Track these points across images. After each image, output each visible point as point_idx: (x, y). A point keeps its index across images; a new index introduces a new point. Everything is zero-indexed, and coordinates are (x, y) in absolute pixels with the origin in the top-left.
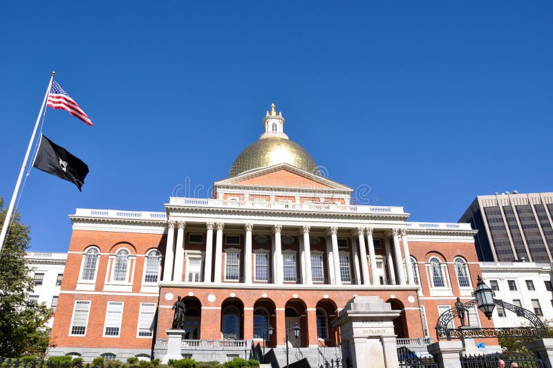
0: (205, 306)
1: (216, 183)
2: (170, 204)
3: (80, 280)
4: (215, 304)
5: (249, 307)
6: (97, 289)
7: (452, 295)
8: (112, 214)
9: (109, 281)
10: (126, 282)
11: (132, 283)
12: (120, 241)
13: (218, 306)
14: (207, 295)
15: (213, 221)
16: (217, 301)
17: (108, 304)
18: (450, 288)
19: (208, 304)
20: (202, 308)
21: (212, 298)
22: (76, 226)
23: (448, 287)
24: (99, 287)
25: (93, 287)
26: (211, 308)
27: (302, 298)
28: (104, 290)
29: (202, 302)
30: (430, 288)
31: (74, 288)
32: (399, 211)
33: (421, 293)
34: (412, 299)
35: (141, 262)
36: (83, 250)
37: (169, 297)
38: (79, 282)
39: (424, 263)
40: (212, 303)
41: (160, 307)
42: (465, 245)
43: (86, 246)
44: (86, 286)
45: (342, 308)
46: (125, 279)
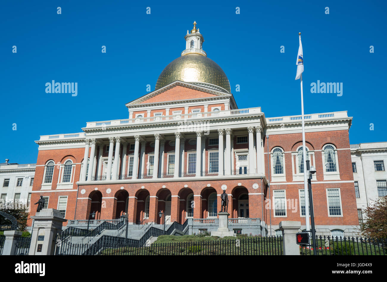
0: (105, 197)
1: (127, 105)
2: (87, 127)
3: (43, 184)
4: (111, 195)
5: (133, 196)
6: (53, 189)
7: (316, 179)
8: (62, 137)
9: (60, 182)
10: (70, 183)
11: (73, 183)
12: (66, 155)
13: (112, 196)
14: (106, 189)
15: (113, 137)
16: (112, 193)
17: (59, 198)
19: (106, 195)
20: (103, 198)
21: (109, 191)
22: (41, 148)
24: (54, 187)
25: (50, 188)
26: (108, 197)
27: (168, 188)
28: (57, 189)
29: (102, 194)
31: (39, 188)
32: (256, 111)
33: (284, 179)
34: (256, 186)
35: (79, 168)
36: (45, 163)
37: (83, 191)
38: (42, 185)
39: (291, 152)
40: (109, 194)
41: (78, 198)
42: (337, 133)
43: (47, 160)
44: (46, 187)
45: (198, 194)
46: (69, 180)
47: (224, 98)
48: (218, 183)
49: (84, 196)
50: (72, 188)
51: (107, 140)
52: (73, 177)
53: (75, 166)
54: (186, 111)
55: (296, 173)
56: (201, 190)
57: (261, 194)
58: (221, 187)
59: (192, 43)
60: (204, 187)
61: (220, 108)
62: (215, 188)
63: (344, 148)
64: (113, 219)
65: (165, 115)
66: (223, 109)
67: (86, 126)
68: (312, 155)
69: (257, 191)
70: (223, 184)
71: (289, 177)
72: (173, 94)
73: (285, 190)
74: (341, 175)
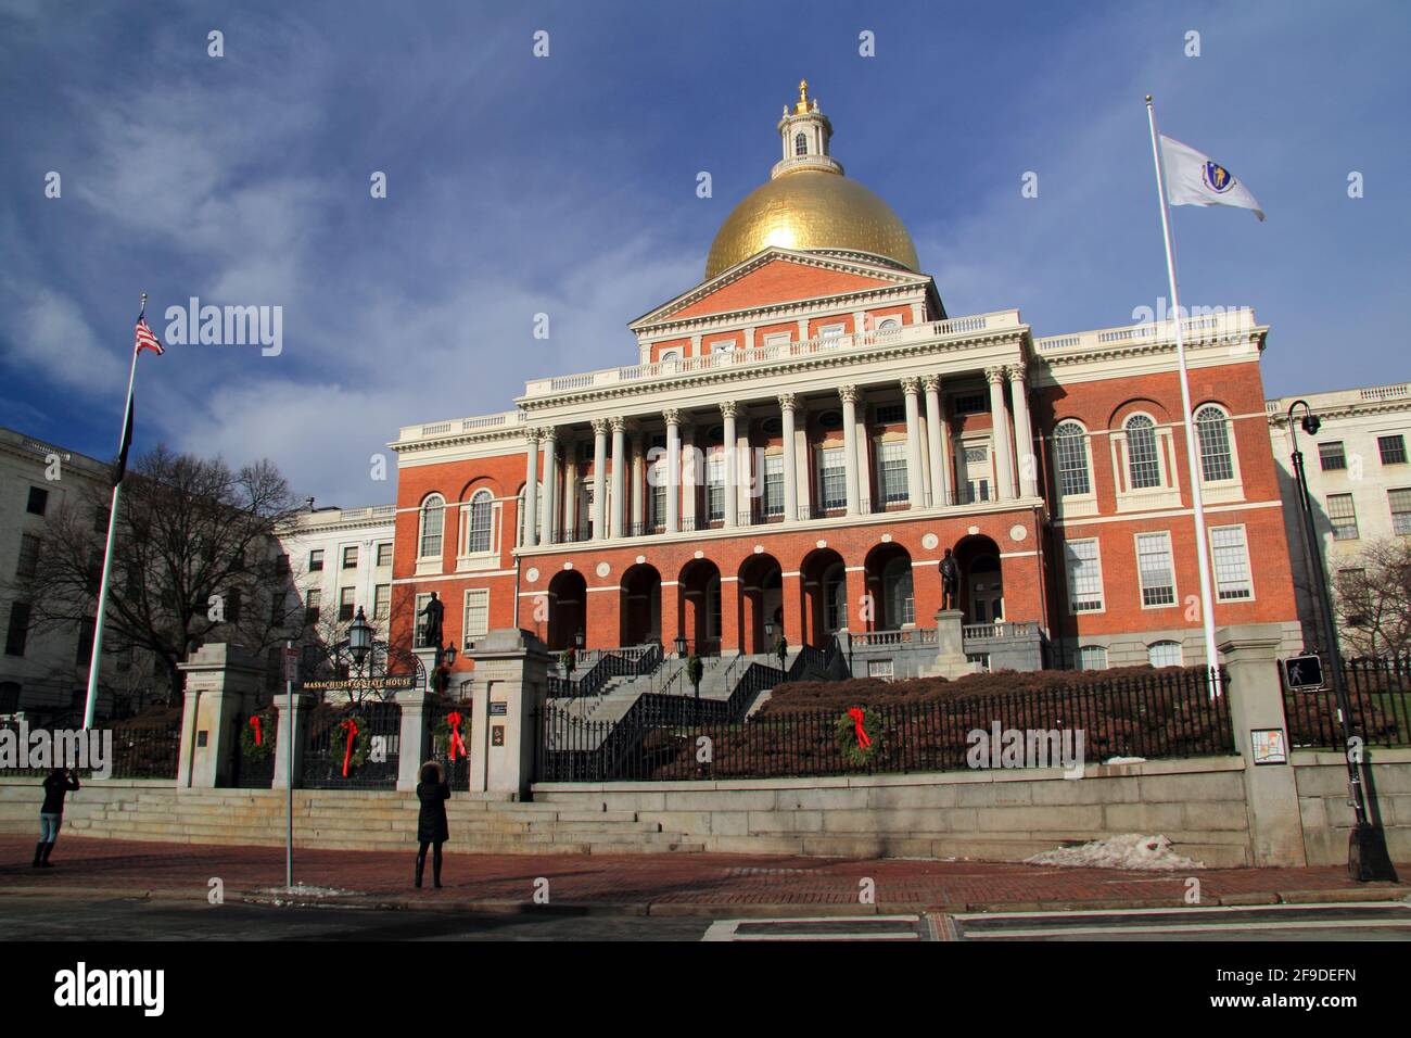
0: (593, 586)
1: (634, 325)
2: (527, 397)
3: (420, 558)
4: (609, 580)
5: (671, 579)
6: (446, 572)
7: (1178, 504)
8: (456, 427)
9: (464, 553)
10: (491, 553)
11: (499, 553)
12: (473, 477)
13: (614, 584)
14: (596, 564)
15: (602, 417)
16: (612, 574)
17: (465, 595)
18: (1177, 487)
19: (597, 582)
20: (587, 590)
21: (603, 570)
22: (403, 461)
23: (1170, 485)
24: (450, 566)
25: (439, 569)
26: (604, 588)
27: (771, 552)
28: (458, 571)
29: (587, 578)
30: (1119, 493)
31: (411, 572)
32: (1007, 321)
33: (1093, 509)
34: (1019, 533)
35: (511, 511)
36: (417, 503)
37: (532, 575)
38: (418, 561)
39: (1107, 432)
40: (605, 579)
41: (520, 595)
42: (1230, 371)
43: (422, 495)
44: (429, 568)
45: (856, 565)
46: (489, 546)
47: (909, 289)
48: (911, 529)
49: (536, 586)
50: (499, 567)
51: (585, 429)
52: (496, 537)
53: (500, 505)
54: (803, 332)
55: (1123, 489)
56: (866, 552)
57: (1035, 553)
58: (920, 541)
59: (801, 141)
60: (873, 543)
61: (898, 318)
62: (904, 544)
63: (1250, 413)
64: (621, 646)
65: (743, 347)
66: (908, 320)
67: (524, 394)
68: (1164, 437)
69: (1023, 546)
70: (926, 532)
71: (1107, 502)
72: (762, 287)
73: (1097, 539)
74: (1246, 488)
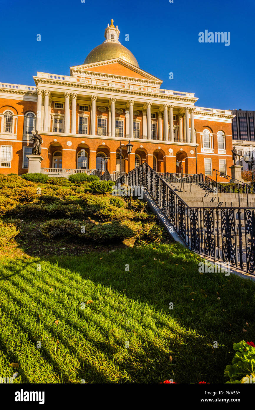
0: (65, 148)
4: (72, 147)
7: (213, 153)
14: (66, 141)
18: (213, 149)
21: (69, 143)
30: (201, 148)
32: (192, 96)
34: (192, 152)
40: (70, 147)
55: (202, 147)
57: (195, 158)
69: (193, 156)
70: (170, 148)
74: (227, 152)
